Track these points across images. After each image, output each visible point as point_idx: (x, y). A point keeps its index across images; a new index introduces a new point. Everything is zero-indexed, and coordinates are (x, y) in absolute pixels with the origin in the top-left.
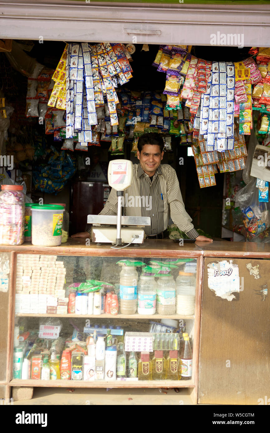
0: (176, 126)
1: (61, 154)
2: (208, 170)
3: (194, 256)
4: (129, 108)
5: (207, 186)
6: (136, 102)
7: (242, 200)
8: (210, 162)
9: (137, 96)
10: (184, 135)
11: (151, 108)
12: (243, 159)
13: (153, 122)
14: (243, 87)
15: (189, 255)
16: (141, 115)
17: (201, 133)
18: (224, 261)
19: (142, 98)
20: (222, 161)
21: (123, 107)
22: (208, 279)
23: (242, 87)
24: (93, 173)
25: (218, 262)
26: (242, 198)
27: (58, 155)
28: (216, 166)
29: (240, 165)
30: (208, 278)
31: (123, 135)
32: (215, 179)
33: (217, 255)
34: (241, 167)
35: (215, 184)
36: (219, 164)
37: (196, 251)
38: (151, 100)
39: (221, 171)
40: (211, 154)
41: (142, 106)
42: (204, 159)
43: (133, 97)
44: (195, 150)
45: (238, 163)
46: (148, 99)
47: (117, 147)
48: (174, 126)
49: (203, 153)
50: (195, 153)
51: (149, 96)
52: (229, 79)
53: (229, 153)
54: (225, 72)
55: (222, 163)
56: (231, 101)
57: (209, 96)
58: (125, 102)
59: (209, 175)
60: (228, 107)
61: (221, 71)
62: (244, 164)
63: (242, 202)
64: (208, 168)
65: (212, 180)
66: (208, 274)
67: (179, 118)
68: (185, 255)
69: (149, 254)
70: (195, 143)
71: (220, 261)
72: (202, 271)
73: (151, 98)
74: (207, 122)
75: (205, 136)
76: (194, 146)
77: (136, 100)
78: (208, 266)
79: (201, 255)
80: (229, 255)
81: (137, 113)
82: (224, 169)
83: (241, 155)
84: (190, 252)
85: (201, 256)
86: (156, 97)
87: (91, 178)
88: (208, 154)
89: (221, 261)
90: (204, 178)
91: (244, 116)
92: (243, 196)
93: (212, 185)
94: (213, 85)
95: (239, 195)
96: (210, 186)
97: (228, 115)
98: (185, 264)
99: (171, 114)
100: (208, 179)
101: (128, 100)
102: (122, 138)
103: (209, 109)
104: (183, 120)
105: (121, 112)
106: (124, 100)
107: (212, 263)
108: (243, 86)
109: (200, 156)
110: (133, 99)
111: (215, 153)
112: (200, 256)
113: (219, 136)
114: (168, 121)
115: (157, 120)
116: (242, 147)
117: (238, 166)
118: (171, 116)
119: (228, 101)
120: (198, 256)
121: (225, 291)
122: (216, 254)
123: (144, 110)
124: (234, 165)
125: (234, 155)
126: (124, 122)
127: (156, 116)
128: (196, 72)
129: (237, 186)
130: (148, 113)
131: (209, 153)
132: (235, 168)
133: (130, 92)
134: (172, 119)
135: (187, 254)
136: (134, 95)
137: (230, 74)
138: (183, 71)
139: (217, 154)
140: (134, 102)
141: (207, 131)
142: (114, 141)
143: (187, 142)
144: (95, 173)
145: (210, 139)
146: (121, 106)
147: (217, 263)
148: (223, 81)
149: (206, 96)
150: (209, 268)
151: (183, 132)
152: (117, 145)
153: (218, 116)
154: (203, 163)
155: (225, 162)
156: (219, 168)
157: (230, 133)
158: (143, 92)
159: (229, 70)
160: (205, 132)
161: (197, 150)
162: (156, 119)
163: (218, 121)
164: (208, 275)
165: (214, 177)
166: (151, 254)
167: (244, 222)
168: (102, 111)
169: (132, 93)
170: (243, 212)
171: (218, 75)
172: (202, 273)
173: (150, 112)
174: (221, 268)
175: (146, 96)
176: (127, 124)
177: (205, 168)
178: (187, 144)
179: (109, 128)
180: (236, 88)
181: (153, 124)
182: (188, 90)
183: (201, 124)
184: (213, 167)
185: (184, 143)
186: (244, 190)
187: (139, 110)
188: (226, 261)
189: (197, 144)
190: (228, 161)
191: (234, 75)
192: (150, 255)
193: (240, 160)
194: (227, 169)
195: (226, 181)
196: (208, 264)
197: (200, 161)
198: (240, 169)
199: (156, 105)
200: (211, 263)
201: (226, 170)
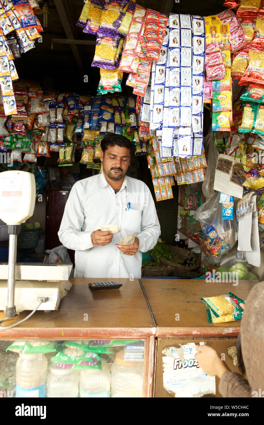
0: (128, 133)
1: (32, 167)
2: (165, 182)
3: (139, 336)
4: (76, 113)
5: (163, 200)
6: (85, 107)
7: (204, 217)
8: (167, 173)
9: (86, 101)
10: (138, 144)
11: (101, 113)
12: (202, 171)
13: (103, 129)
14: (219, 53)
15: (131, 335)
16: (90, 121)
17: (152, 127)
18: (191, 343)
19: (91, 104)
20: (179, 173)
21: (70, 112)
22: (164, 374)
23: (217, 53)
24: (67, 183)
25: (180, 345)
26: (203, 216)
27: (30, 168)
28: (173, 177)
29: (199, 176)
30: (164, 372)
31: (71, 144)
32: (172, 192)
33: (179, 334)
34: (200, 179)
35: (172, 197)
36: (176, 175)
37: (143, 328)
38: (101, 104)
39: (179, 183)
40: (167, 164)
41: (91, 111)
42: (160, 170)
43: (81, 101)
44: (151, 160)
45: (197, 175)
46: (98, 104)
47: (65, 158)
48: (127, 133)
49: (159, 164)
50: (151, 165)
51: (99, 101)
52: (195, 39)
53: (187, 164)
54: (190, 28)
55: (180, 175)
56: (200, 75)
57: (163, 68)
58: (72, 107)
59: (166, 187)
60: (194, 83)
61: (184, 26)
62: (203, 176)
63: (204, 220)
64: (164, 180)
65: (169, 193)
66: (163, 365)
67: (132, 125)
68: (124, 335)
69: (61, 336)
70: (151, 153)
71: (183, 344)
72: (153, 361)
73: (101, 103)
74: (162, 110)
75: (158, 133)
76: (149, 156)
77: (84, 105)
78: (163, 353)
79: (152, 335)
80: (199, 333)
81: (85, 119)
82: (182, 181)
83: (200, 165)
84: (133, 331)
85: (151, 337)
86: (107, 102)
87: (66, 187)
88: (164, 164)
89: (186, 344)
90: (160, 190)
91: (220, 101)
92: (204, 212)
93: (169, 198)
94: (170, 48)
95: (200, 212)
96: (167, 199)
97: (195, 97)
98: (125, 347)
99: (123, 120)
100: (164, 191)
101: (74, 105)
102: (71, 147)
103: (165, 87)
104: (137, 127)
105: (68, 118)
106: (70, 104)
107: (171, 348)
108: (219, 51)
109: (156, 167)
110: (81, 104)
111: (172, 164)
112: (149, 337)
113: (181, 131)
114: (120, 128)
115: (107, 127)
116: (201, 157)
117: (197, 177)
118: (123, 123)
119: (195, 75)
120: (145, 336)
121: (192, 393)
122: (176, 334)
123: (93, 116)
124: (193, 177)
125: (193, 167)
126: (72, 129)
127: (106, 123)
128: (143, 29)
129: (192, 195)
130: (97, 119)
131: (166, 163)
132: (194, 180)
133: (78, 97)
134: (125, 125)
135: (128, 335)
136: (82, 99)
137: (197, 32)
138: (122, 29)
139: (174, 165)
140: (82, 107)
141: (162, 124)
142: (62, 151)
143: (142, 152)
144: (69, 183)
145: (166, 136)
146: (67, 111)
147: (179, 347)
148: (186, 41)
149: (158, 68)
150: (166, 356)
151: (137, 140)
152: (64, 156)
153: (178, 99)
154: (159, 174)
155: (183, 174)
156: (176, 179)
157: (198, 128)
158: (93, 97)
159: (195, 26)
160: (158, 126)
161: (153, 161)
162: (106, 125)
163: (178, 107)
164: (162, 368)
165: (171, 189)
166: (65, 336)
167: (206, 243)
168: (47, 117)
169: (81, 98)
170: (205, 232)
171: (179, 32)
172: (153, 365)
173: (99, 118)
174: (185, 356)
175: (96, 101)
176: (75, 132)
177: (162, 180)
178: (142, 154)
179: (54, 136)
180: (208, 54)
181: (103, 131)
182: (131, 58)
183: (151, 112)
184: (170, 179)
185: (138, 153)
186: (205, 206)
187: (88, 115)
188: (194, 343)
189: (152, 154)
190: (186, 172)
191: (204, 34)
192: (63, 337)
193: (199, 172)
194: (185, 181)
195: (181, 190)
196: (164, 349)
197: (157, 172)
198: (199, 181)
199: (106, 110)
200: (168, 347)
201: (184, 183)
